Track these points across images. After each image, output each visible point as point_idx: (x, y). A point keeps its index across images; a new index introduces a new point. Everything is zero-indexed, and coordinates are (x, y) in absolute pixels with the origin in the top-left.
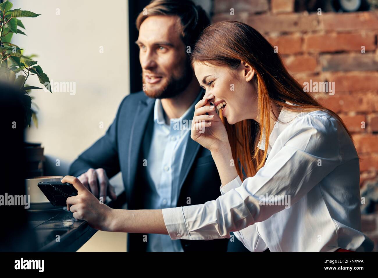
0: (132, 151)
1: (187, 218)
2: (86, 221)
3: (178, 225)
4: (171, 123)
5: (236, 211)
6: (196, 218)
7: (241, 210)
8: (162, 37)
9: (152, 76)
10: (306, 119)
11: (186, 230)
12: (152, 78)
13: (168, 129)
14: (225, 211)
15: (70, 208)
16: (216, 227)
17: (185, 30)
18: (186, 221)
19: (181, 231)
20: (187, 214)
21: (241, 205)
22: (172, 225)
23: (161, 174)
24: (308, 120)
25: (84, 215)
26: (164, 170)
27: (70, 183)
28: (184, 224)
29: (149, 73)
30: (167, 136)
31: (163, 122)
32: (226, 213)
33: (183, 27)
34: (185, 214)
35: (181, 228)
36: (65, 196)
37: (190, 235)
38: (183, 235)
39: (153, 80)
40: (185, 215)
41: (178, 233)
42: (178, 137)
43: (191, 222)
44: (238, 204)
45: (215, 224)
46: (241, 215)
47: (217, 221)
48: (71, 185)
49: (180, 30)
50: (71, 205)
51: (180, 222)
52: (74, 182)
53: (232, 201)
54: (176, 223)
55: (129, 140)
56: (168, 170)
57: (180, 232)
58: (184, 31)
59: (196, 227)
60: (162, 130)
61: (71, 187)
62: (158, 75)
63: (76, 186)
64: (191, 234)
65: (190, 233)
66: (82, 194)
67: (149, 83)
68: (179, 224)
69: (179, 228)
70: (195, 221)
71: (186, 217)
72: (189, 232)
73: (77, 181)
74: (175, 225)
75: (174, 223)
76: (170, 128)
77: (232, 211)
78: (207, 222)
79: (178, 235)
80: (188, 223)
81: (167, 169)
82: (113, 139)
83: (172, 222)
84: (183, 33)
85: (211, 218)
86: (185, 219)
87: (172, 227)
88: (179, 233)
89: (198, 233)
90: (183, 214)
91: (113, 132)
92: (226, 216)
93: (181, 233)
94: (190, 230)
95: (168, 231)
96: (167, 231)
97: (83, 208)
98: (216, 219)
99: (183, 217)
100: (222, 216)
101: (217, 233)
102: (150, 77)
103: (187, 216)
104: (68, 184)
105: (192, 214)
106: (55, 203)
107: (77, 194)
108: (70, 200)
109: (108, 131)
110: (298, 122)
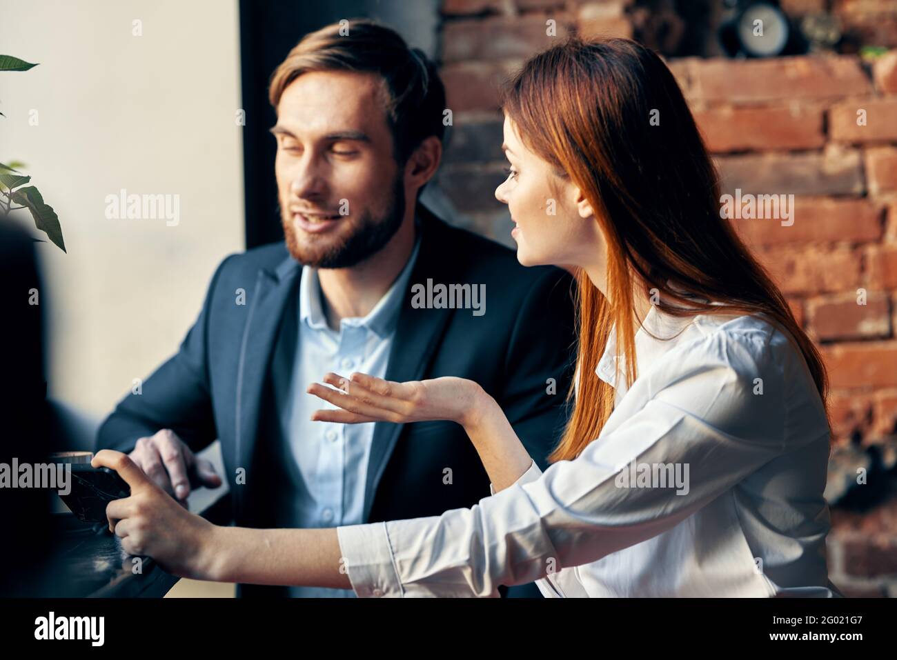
0: (244, 393)
1: (397, 552)
2: (150, 558)
3: (375, 568)
4: (342, 327)
5: (520, 539)
6: (421, 551)
7: (531, 540)
8: (347, 122)
9: (312, 215)
10: (716, 342)
11: (394, 580)
12: (313, 220)
13: (336, 342)
14: (492, 537)
15: (115, 527)
16: (467, 573)
17: (400, 108)
18: (394, 558)
19: (382, 583)
20: (398, 540)
21: (531, 528)
22: (363, 566)
23: (318, 449)
24: (720, 346)
25: (144, 545)
26: (325, 438)
27: (110, 467)
28: (390, 565)
29: (306, 207)
30: (332, 358)
31: (322, 324)
32: (494, 543)
33: (394, 100)
34: (392, 541)
35: (383, 576)
36: (103, 498)
37: (404, 592)
38: (388, 590)
39: (315, 225)
40: (394, 542)
41: (375, 585)
42: (358, 360)
43: (405, 560)
44: (526, 524)
45: (464, 567)
46: (529, 550)
47: (469, 561)
48: (114, 472)
49: (387, 107)
50: (116, 520)
51: (381, 559)
52: (120, 464)
53: (511, 515)
54: (372, 562)
55: (236, 367)
56: (336, 438)
57: (380, 584)
58: (396, 110)
59: (420, 573)
60: (318, 343)
61: (114, 477)
62: (329, 213)
63: (125, 475)
64: (406, 589)
65: (404, 586)
66: (139, 495)
67: (305, 230)
68: (378, 566)
69: (378, 573)
70: (417, 560)
71: (395, 549)
72: (402, 585)
73: (127, 462)
74: (368, 567)
75: (365, 563)
76: (339, 338)
77: (510, 539)
78: (443, 563)
79: (376, 590)
80: (400, 562)
81: (334, 436)
82: (197, 361)
83: (361, 560)
84: (393, 113)
85: (455, 554)
86: (393, 554)
87: (361, 571)
88: (377, 587)
89: (423, 588)
90: (389, 540)
91: (197, 345)
92: (493, 550)
93: (382, 587)
94: (404, 579)
95: (352, 582)
96: (349, 582)
97: (143, 527)
98: (467, 557)
99: (388, 548)
100: (482, 548)
101: (467, 588)
102: (306, 216)
103: (398, 546)
104: (107, 471)
105: (410, 542)
106: (83, 515)
107: (128, 494)
108: (114, 508)
109: (186, 343)
110: (696, 345)
